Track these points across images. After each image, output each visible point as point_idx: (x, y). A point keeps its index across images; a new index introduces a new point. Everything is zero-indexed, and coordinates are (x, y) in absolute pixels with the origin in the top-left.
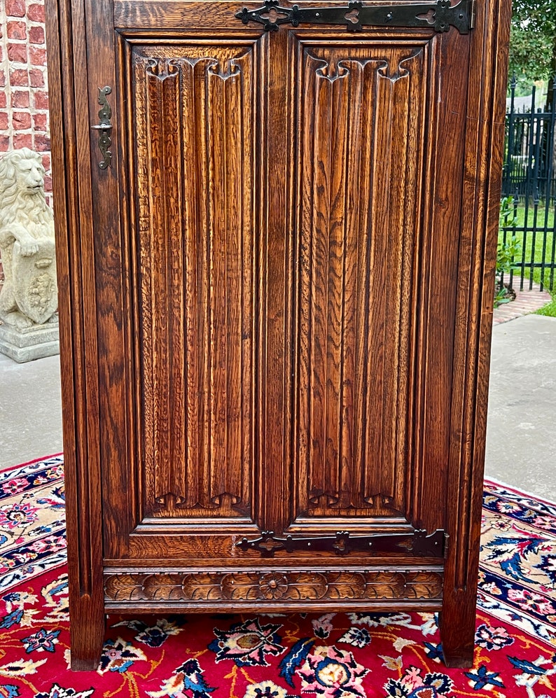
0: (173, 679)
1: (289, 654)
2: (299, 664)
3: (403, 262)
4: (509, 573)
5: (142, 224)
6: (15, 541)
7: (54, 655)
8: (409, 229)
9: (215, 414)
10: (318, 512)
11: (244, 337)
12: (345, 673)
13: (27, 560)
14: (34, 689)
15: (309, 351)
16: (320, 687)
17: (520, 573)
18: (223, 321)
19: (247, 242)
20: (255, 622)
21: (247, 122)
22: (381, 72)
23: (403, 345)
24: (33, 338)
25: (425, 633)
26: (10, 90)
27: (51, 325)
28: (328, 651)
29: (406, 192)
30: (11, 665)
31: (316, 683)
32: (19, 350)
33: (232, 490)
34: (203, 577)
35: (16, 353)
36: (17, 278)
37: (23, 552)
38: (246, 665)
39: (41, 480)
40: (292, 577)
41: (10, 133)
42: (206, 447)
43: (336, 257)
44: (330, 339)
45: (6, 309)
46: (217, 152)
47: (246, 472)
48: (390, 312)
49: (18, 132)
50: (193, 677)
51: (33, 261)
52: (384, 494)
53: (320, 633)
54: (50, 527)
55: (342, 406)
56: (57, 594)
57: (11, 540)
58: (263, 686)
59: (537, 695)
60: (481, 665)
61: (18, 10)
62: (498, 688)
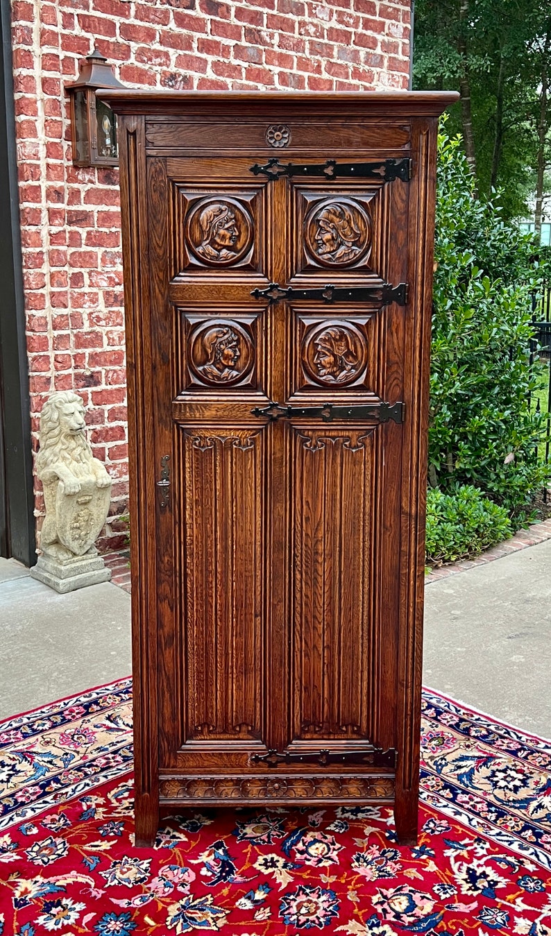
0: (207, 853)
1: (289, 837)
2: (295, 843)
3: (364, 566)
4: (462, 782)
5: (188, 541)
6: (81, 758)
7: (123, 838)
8: (367, 544)
9: (236, 668)
10: (308, 736)
11: (256, 616)
12: (326, 849)
13: (93, 772)
14: (111, 858)
15: (301, 625)
16: (308, 857)
17: (471, 782)
18: (242, 605)
19: (258, 552)
20: (267, 816)
21: (258, 476)
22: (346, 445)
23: (365, 621)
24: (73, 570)
25: (388, 824)
26: (52, 334)
27: (89, 556)
28: (318, 835)
29: (364, 520)
30: (92, 844)
31: (306, 855)
32: (61, 582)
33: (248, 721)
34: (228, 781)
35: (58, 584)
36: (60, 515)
37: (89, 767)
38: (258, 844)
39: (95, 707)
40: (290, 782)
41: (51, 374)
42: (230, 691)
43: (318, 562)
44: (315, 617)
45: (48, 542)
46: (238, 495)
47: (258, 709)
48: (355, 599)
49: (60, 373)
50: (221, 851)
51: (75, 499)
52: (354, 724)
53: (313, 824)
54: (108, 746)
55: (324, 663)
56: (120, 797)
57: (78, 758)
58: (269, 857)
59: (456, 862)
60: (423, 844)
61: (60, 261)
62: (431, 857)
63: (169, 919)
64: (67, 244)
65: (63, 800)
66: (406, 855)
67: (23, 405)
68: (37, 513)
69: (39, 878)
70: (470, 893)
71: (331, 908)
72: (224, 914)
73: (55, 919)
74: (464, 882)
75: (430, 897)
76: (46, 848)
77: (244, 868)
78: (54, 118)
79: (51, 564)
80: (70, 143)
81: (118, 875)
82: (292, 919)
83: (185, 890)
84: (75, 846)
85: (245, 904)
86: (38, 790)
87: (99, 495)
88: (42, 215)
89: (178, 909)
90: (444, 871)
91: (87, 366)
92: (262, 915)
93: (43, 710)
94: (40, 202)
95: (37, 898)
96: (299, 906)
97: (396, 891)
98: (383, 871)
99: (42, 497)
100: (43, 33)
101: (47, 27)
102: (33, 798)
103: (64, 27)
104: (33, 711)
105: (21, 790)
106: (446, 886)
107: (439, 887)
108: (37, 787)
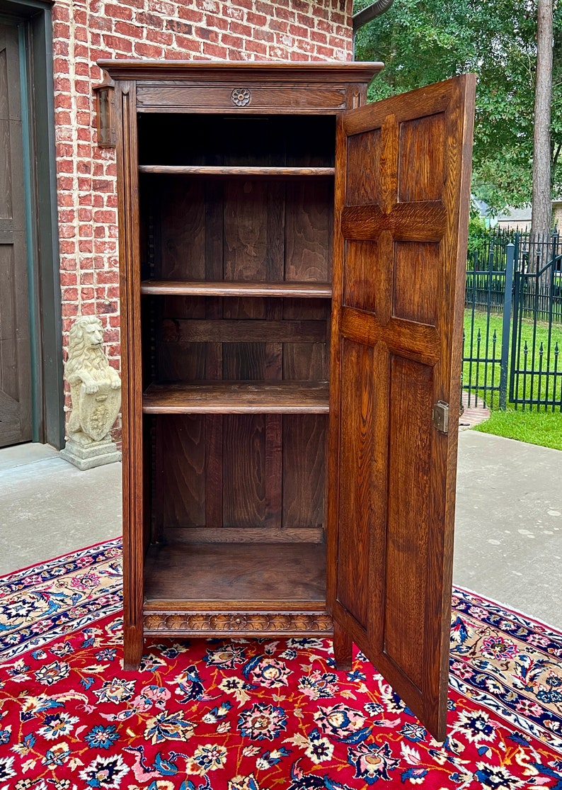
0: (181, 675)
1: (248, 663)
2: (253, 668)
6: (87, 598)
7: (114, 662)
12: (278, 673)
13: (95, 609)
14: (103, 679)
16: (263, 680)
20: (231, 646)
24: (92, 452)
25: (329, 653)
26: (80, 272)
27: (105, 442)
28: (271, 661)
30: (89, 667)
31: (261, 678)
32: (82, 461)
34: (199, 617)
35: (80, 463)
36: (82, 410)
37: (92, 604)
38: (223, 669)
39: (101, 558)
40: (249, 617)
41: (79, 302)
45: (73, 430)
49: (85, 302)
50: (193, 674)
51: (94, 397)
53: (269, 652)
54: (108, 589)
56: (115, 629)
57: (84, 597)
58: (231, 679)
59: (383, 684)
60: (357, 670)
61: (87, 217)
62: (362, 681)
63: (147, 731)
64: (92, 204)
65: (69, 631)
66: (343, 678)
67: (57, 326)
68: (66, 409)
69: (43, 696)
70: (394, 711)
71: (280, 723)
72: (192, 728)
73: (53, 731)
74: (389, 702)
75: (361, 714)
76: (52, 670)
77: (211, 688)
78: (84, 110)
79: (75, 448)
80: (96, 130)
81: (108, 693)
82: (247, 732)
83: (161, 706)
84: (76, 669)
85: (210, 719)
86: (50, 623)
87: (113, 395)
88: (74, 183)
89: (155, 723)
90: (373, 692)
91: (106, 297)
92: (223, 728)
93: (60, 559)
94: (72, 172)
95: (40, 713)
96: (254, 722)
97: (334, 709)
98: (323, 692)
99: (70, 396)
100: (76, 47)
101: (79, 43)
102: (45, 629)
103: (93, 44)
104: (53, 560)
105: (36, 623)
106: (375, 705)
107: (369, 706)
108: (49, 621)
